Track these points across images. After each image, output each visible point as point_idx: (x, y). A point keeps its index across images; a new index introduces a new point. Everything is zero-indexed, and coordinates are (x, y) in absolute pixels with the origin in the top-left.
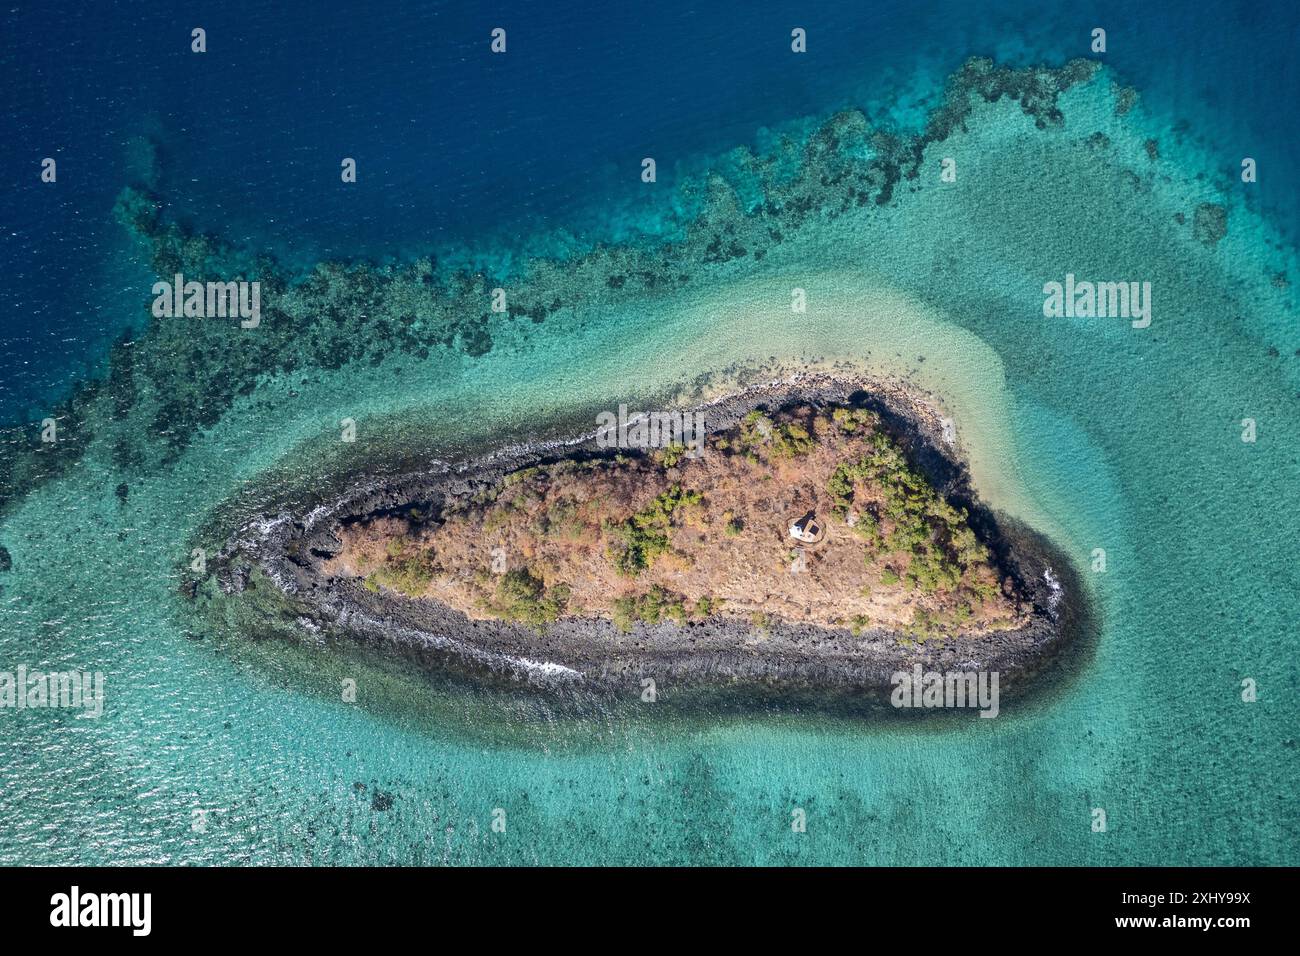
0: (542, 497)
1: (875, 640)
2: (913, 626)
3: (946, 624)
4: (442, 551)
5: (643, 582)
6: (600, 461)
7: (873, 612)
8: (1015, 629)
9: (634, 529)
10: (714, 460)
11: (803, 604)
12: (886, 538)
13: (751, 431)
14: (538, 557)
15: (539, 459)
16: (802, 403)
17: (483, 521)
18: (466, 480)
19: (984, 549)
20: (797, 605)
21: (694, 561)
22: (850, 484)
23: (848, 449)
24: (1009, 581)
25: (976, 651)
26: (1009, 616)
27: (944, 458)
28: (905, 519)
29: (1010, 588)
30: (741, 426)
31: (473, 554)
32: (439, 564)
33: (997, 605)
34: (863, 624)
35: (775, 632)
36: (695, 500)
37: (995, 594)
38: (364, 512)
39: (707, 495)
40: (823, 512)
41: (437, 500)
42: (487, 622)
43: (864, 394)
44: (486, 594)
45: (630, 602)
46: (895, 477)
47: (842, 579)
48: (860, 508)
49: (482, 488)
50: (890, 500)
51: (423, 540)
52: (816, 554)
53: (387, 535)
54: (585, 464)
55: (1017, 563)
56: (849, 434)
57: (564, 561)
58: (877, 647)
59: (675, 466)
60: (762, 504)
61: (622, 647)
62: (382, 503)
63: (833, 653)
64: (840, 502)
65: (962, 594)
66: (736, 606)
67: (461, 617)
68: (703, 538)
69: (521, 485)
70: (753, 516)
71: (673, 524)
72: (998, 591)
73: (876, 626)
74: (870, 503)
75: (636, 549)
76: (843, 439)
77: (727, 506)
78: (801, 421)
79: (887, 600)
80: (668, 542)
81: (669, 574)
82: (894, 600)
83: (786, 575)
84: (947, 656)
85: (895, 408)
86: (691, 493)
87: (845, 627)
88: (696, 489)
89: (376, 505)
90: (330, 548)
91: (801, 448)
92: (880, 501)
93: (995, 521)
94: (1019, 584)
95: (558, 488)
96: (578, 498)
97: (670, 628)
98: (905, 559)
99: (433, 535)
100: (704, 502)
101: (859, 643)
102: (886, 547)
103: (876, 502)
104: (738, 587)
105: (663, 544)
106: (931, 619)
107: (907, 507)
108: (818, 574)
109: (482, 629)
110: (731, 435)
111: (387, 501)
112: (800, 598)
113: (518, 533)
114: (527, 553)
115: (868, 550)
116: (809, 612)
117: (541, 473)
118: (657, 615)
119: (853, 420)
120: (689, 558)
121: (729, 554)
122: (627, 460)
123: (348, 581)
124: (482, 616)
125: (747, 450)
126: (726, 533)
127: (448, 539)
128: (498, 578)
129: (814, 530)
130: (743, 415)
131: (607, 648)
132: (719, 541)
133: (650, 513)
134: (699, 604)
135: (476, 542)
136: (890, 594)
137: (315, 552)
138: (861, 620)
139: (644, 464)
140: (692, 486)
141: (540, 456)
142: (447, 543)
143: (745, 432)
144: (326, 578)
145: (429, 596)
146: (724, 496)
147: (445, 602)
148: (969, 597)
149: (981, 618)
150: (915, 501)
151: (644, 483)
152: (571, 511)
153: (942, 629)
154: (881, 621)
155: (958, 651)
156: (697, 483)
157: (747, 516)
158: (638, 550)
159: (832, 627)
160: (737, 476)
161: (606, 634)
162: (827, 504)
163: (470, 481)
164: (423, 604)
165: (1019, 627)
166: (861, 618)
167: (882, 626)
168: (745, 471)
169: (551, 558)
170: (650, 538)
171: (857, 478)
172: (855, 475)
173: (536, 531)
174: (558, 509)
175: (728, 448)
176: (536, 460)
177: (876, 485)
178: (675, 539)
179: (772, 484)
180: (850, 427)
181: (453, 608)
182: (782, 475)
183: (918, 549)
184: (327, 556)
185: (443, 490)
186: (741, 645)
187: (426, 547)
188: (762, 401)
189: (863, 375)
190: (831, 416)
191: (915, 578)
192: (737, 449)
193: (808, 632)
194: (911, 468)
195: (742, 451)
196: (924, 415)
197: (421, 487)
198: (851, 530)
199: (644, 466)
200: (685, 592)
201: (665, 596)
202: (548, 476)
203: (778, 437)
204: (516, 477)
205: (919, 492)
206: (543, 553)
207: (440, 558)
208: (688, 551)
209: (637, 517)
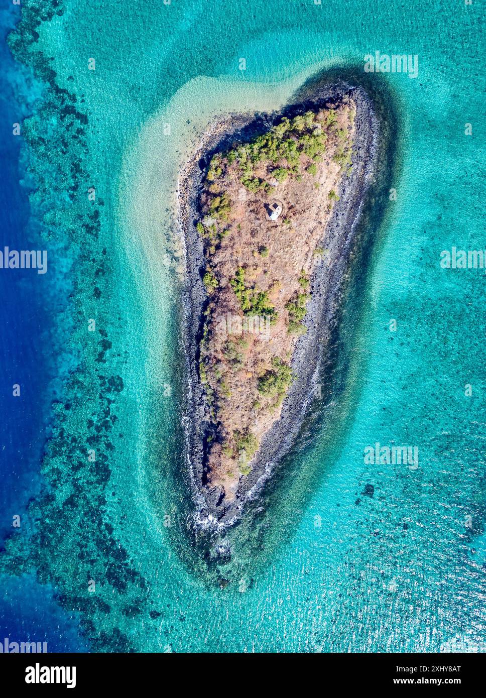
0: (218, 361)
1: (344, 191)
2: (341, 165)
3: (345, 145)
4: (236, 426)
5: (282, 313)
6: (205, 325)
7: (328, 186)
8: (356, 109)
9: (251, 310)
10: (221, 256)
11: (315, 225)
12: (289, 166)
13: (208, 231)
14: (253, 370)
15: (195, 362)
16: (199, 198)
17: (224, 399)
18: (197, 407)
19: (308, 114)
20: (315, 228)
21: (277, 280)
22: (254, 178)
23: (232, 175)
24: (328, 105)
25: (363, 136)
26: (348, 109)
27: (250, 124)
28: (281, 151)
29: (333, 105)
30: (204, 237)
31: (242, 408)
32: (243, 429)
33: (341, 114)
34: (334, 194)
35: (326, 247)
36: (242, 272)
37: (334, 113)
38: (202, 471)
39: (241, 264)
40: (266, 198)
41: (205, 426)
42: (283, 410)
43: (202, 161)
44: (267, 405)
45: (291, 323)
46: (256, 152)
47: (307, 197)
48: (269, 177)
49: (204, 397)
50: (268, 158)
51: (227, 436)
52: (289, 208)
53: (220, 456)
54: (205, 334)
55: (319, 99)
56: (224, 173)
57: (259, 356)
58: (348, 191)
59: (219, 281)
60: (253, 233)
61: (314, 336)
62: (199, 459)
63: (345, 217)
64: (262, 187)
65: (330, 132)
66: (307, 264)
67: (277, 424)
68: (265, 272)
69: (209, 373)
70: (259, 240)
71: (253, 288)
72: (333, 111)
73: (336, 187)
74: (267, 170)
75: (262, 312)
76: (226, 177)
77: (250, 254)
78: (209, 200)
79: (324, 175)
80: (263, 292)
81: (281, 296)
82: (325, 172)
83: (297, 229)
84: (362, 152)
85: (214, 145)
86: (237, 274)
87: (333, 205)
88: (236, 270)
89: (199, 463)
90: (218, 494)
91: (226, 202)
92: (267, 164)
93: (293, 105)
94: (331, 100)
95: (216, 351)
96: (225, 340)
97: (310, 306)
98: (304, 157)
99: (226, 429)
100: (245, 266)
101: (344, 200)
102: (295, 167)
103: (267, 167)
104: (297, 258)
105: (263, 296)
106: (340, 153)
107: (275, 149)
108: (301, 210)
109: (286, 414)
110: (207, 244)
111: (198, 456)
112: (312, 224)
113: (237, 379)
114: (250, 376)
115: (294, 178)
116: (320, 223)
117: (204, 360)
118: (303, 309)
119: (216, 169)
120: (275, 282)
121: (278, 259)
122: (208, 309)
123: (240, 487)
124: (278, 411)
125: (219, 235)
126: (265, 257)
127: (230, 421)
128: (260, 396)
129: (275, 206)
130: (198, 235)
131: (313, 345)
132: (269, 263)
133: (244, 299)
134: (301, 284)
135: (236, 405)
136: (321, 172)
137: (218, 504)
138: (331, 194)
139: (213, 299)
140: (233, 272)
141: (193, 360)
142: (232, 421)
143: (208, 235)
144: (235, 500)
145: (260, 440)
146: (243, 254)
147: (266, 432)
148: (333, 128)
149: (346, 125)
150: (272, 143)
151: (225, 301)
152: (231, 345)
153: (347, 149)
154: (335, 184)
155: (360, 145)
156: (232, 269)
157: (258, 243)
158: (263, 311)
159: (331, 213)
160: (233, 244)
161: (305, 344)
162: (262, 195)
163: (198, 405)
164: (264, 445)
165: (355, 107)
166: (330, 194)
167: (337, 184)
168: (232, 239)
169: (255, 363)
170: (258, 303)
171: (251, 173)
172: (249, 174)
173: (238, 368)
174: (228, 352)
175: (215, 247)
176: (195, 364)
177: (258, 164)
178: (261, 288)
179: (243, 224)
180: (219, 171)
181: (270, 427)
182: (239, 218)
183: (300, 148)
184: (222, 496)
185: (200, 421)
186: (329, 268)
187: (232, 435)
188: (191, 223)
189: (189, 160)
190: (211, 182)
191: (316, 155)
192: (217, 241)
193: (331, 228)
194: (252, 142)
195: (220, 239)
196: (222, 129)
197: (195, 434)
198: (280, 185)
199: (215, 299)
200: (293, 290)
201: (293, 302)
202: (207, 356)
203: (216, 215)
204: (202, 376)
205: (267, 140)
206: (252, 367)
207: (240, 429)
208: (271, 282)
209: (244, 308)
